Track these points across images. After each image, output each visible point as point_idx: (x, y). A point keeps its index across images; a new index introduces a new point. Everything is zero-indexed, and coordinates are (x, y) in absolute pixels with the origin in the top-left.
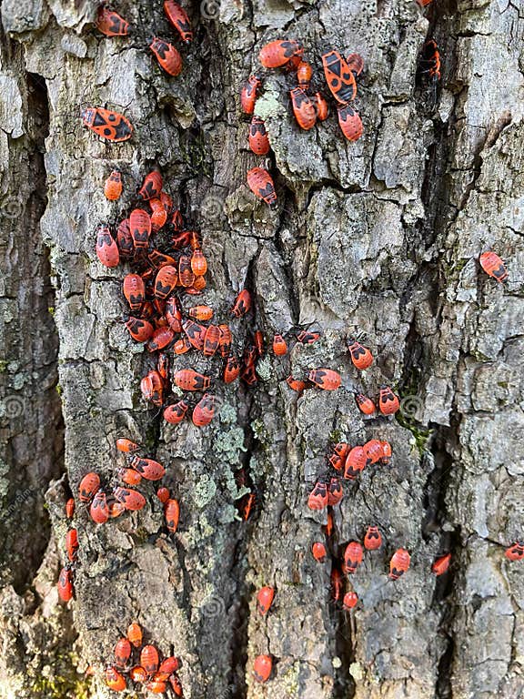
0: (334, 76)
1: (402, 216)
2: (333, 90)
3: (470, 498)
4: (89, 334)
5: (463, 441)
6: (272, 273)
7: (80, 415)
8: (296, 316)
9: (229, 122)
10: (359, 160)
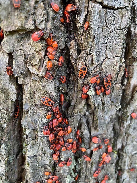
0: (106, 83)
1: (116, 108)
2: (106, 86)
3: (125, 162)
4: (37, 149)
5: (124, 151)
6: (85, 124)
7: (34, 169)
8: (90, 133)
9: (76, 90)
10: (109, 99)
